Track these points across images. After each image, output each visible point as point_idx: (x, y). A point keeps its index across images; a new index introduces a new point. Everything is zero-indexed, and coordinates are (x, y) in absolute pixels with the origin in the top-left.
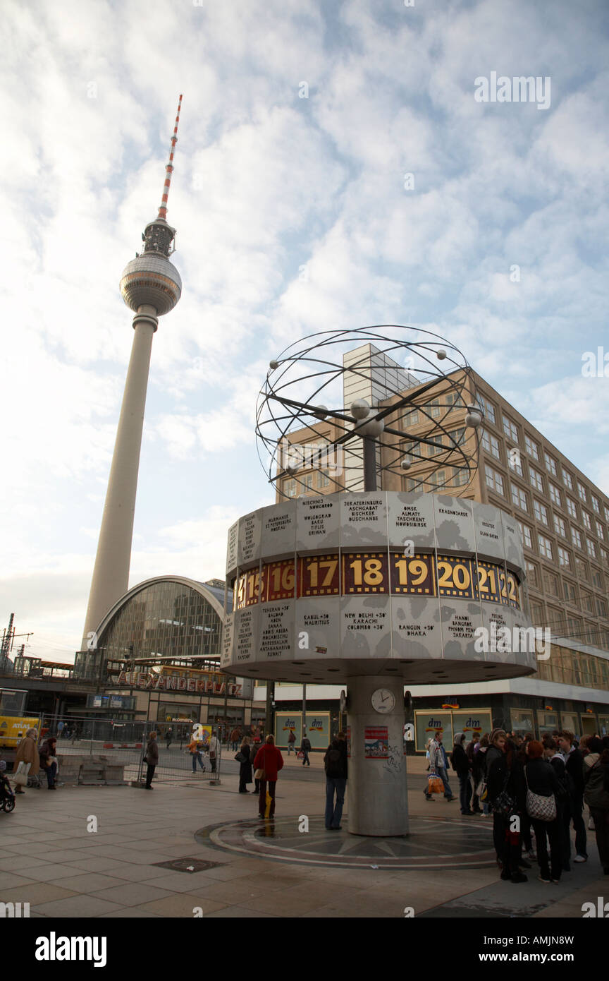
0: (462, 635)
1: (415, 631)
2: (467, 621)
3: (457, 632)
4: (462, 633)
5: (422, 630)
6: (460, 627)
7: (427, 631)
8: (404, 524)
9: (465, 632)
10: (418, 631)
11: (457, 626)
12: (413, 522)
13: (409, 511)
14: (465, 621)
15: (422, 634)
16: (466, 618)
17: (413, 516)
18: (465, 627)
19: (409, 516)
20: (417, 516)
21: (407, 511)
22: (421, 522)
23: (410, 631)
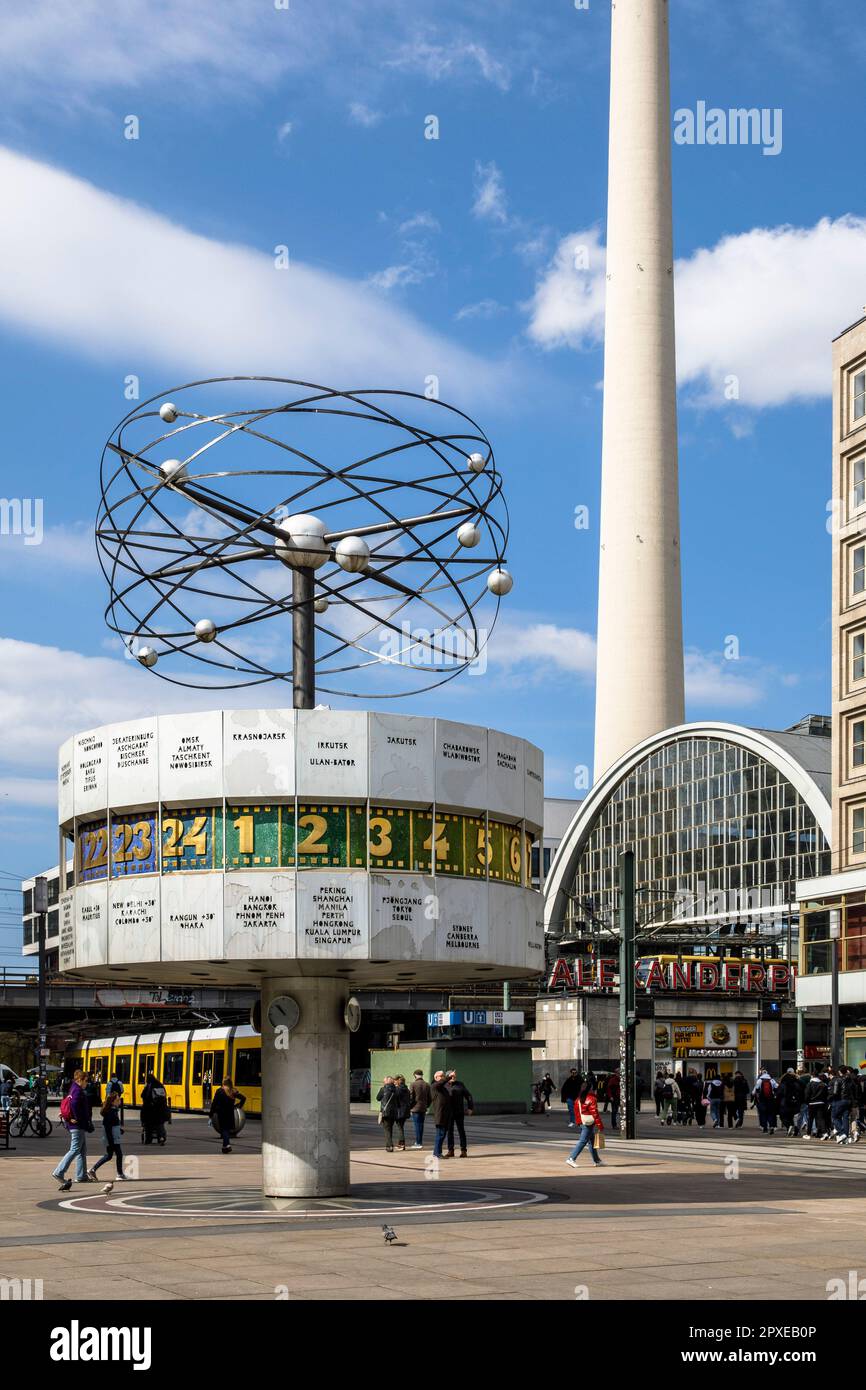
0: (257, 924)
1: (190, 922)
2: (268, 903)
3: (252, 920)
4: (258, 920)
5: (199, 920)
6: (255, 912)
7: (206, 922)
8: (181, 766)
9: (264, 918)
10: (193, 922)
11: (250, 912)
12: (193, 761)
13: (189, 744)
14: (266, 903)
15: (199, 925)
16: (268, 899)
17: (195, 752)
18: (264, 913)
19: (189, 752)
20: (200, 751)
21: (186, 745)
22: (204, 760)
23: (184, 922)
